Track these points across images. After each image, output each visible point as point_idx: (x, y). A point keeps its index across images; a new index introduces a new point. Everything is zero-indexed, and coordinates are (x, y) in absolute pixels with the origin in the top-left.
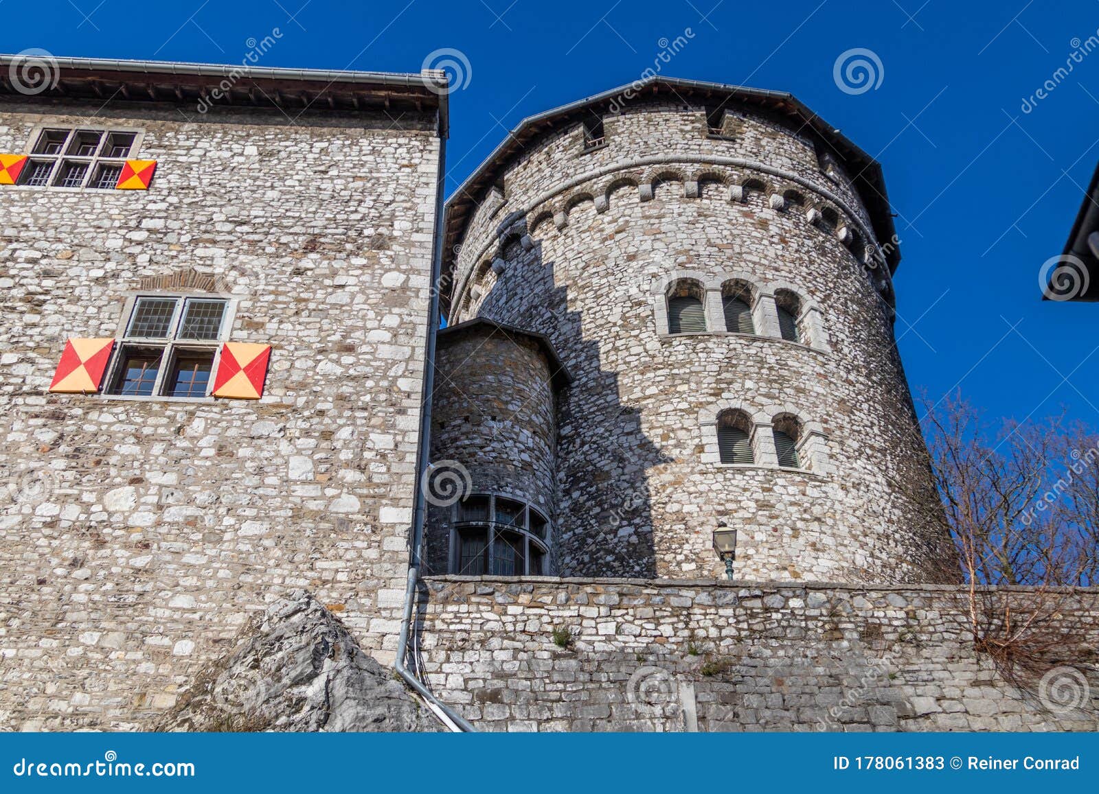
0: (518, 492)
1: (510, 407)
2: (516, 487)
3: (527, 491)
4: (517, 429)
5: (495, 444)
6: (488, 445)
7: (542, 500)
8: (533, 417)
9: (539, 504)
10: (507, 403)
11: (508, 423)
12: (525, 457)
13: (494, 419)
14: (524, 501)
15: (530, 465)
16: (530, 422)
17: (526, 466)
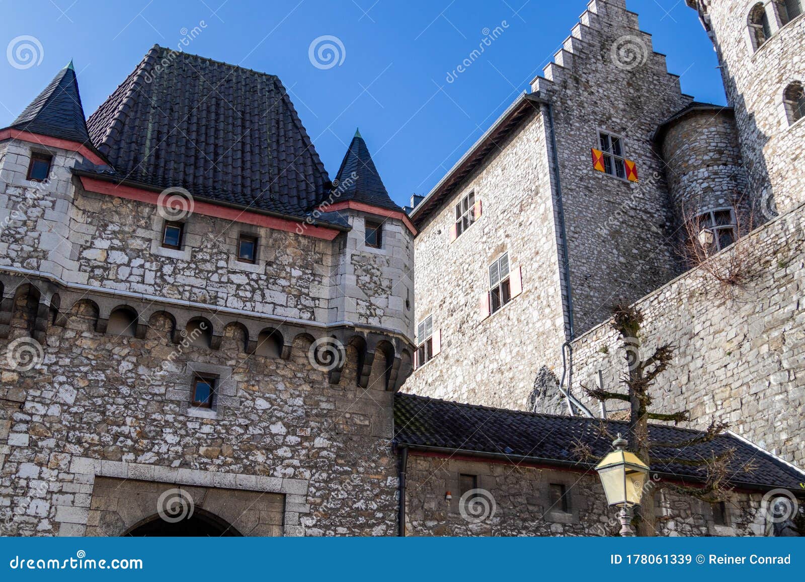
0: (705, 208)
1: (690, 162)
2: (703, 206)
3: (709, 204)
4: (696, 173)
5: (688, 189)
6: (685, 192)
7: (721, 201)
8: (706, 157)
9: (720, 205)
10: (688, 161)
11: (691, 173)
12: (705, 185)
13: (685, 175)
14: (709, 211)
15: (709, 187)
16: (704, 162)
17: (706, 190)
